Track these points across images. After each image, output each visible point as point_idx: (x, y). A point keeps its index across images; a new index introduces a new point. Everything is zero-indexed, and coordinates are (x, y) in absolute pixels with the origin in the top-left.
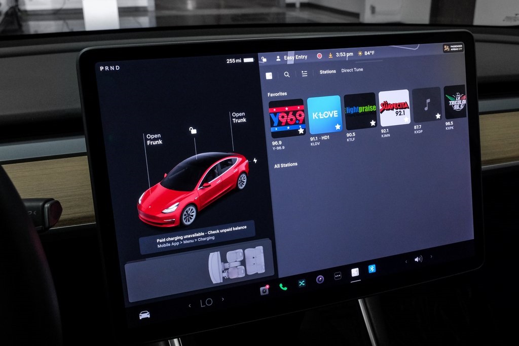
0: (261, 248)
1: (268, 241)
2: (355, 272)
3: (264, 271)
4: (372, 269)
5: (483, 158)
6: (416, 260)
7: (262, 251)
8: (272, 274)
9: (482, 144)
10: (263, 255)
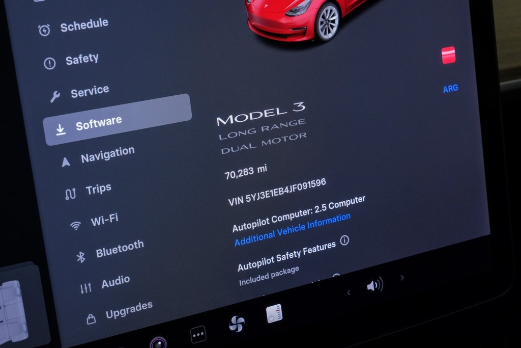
0: (15, 284)
1: (32, 269)
2: (237, 324)
3: (25, 336)
4: (274, 313)
5: (502, 66)
6: (371, 287)
7: (18, 291)
8: (48, 340)
9: (498, 36)
10: (20, 300)
